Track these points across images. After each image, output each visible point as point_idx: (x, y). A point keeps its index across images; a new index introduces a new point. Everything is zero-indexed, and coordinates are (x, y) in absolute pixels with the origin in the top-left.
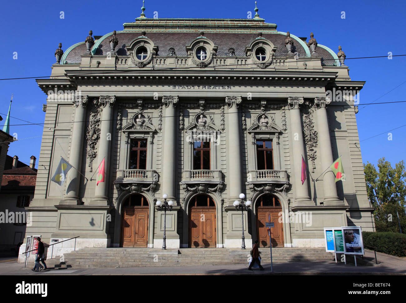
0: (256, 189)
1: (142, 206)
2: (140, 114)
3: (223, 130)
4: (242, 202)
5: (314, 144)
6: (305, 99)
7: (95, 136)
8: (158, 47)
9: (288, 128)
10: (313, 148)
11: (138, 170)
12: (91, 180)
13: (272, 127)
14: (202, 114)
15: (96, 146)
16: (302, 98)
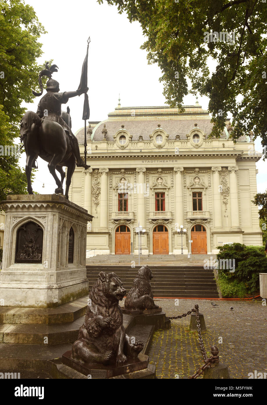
0: (191, 222)
1: (127, 232)
2: (123, 178)
3: (173, 187)
4: (182, 230)
5: (227, 195)
6: (222, 167)
7: (98, 192)
8: (132, 136)
9: (212, 185)
10: (226, 197)
11: (123, 212)
12: (97, 218)
13: (202, 185)
14: (160, 177)
15: (99, 198)
16: (221, 167)
